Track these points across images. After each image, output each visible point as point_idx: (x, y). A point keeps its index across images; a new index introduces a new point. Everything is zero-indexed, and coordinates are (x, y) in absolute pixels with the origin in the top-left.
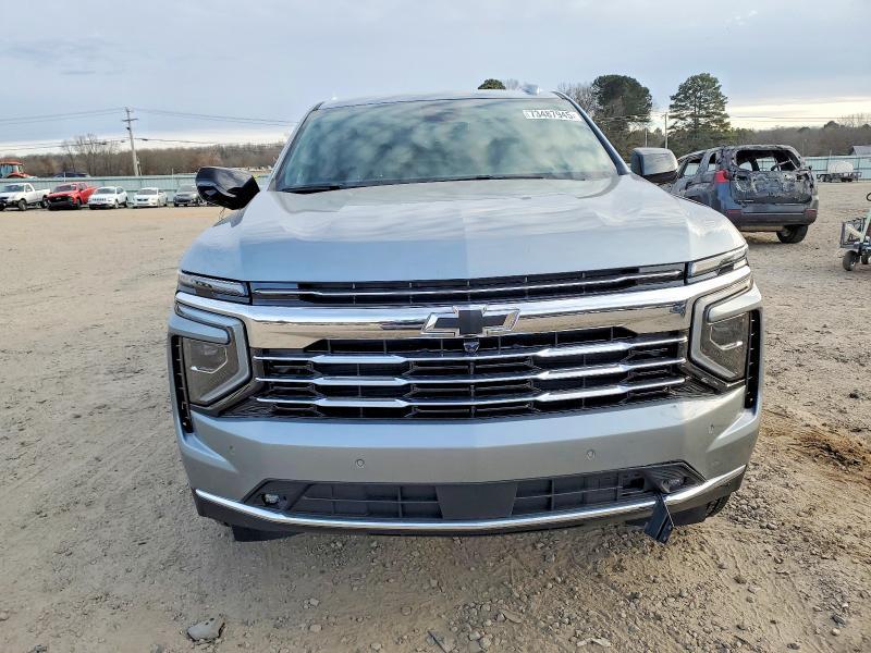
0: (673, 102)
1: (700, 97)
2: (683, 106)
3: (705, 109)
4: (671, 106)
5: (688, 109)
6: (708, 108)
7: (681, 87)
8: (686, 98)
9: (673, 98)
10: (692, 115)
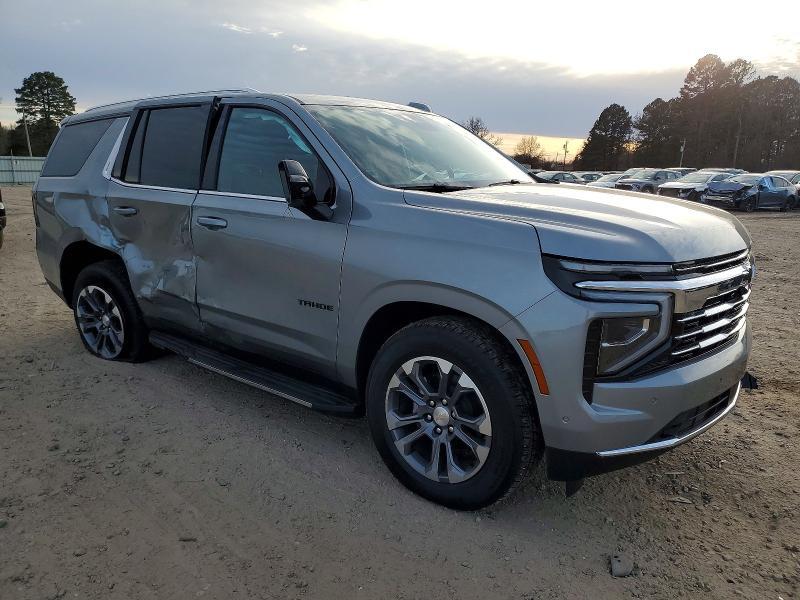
0: (19, 96)
1: (48, 94)
2: (31, 101)
3: (55, 107)
4: (17, 99)
5: (36, 104)
6: (58, 105)
7: (25, 81)
8: (32, 93)
9: (18, 91)
10: (41, 111)
